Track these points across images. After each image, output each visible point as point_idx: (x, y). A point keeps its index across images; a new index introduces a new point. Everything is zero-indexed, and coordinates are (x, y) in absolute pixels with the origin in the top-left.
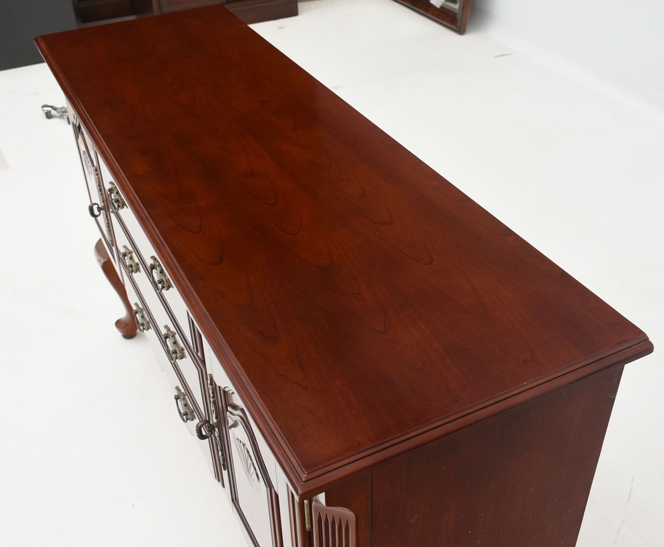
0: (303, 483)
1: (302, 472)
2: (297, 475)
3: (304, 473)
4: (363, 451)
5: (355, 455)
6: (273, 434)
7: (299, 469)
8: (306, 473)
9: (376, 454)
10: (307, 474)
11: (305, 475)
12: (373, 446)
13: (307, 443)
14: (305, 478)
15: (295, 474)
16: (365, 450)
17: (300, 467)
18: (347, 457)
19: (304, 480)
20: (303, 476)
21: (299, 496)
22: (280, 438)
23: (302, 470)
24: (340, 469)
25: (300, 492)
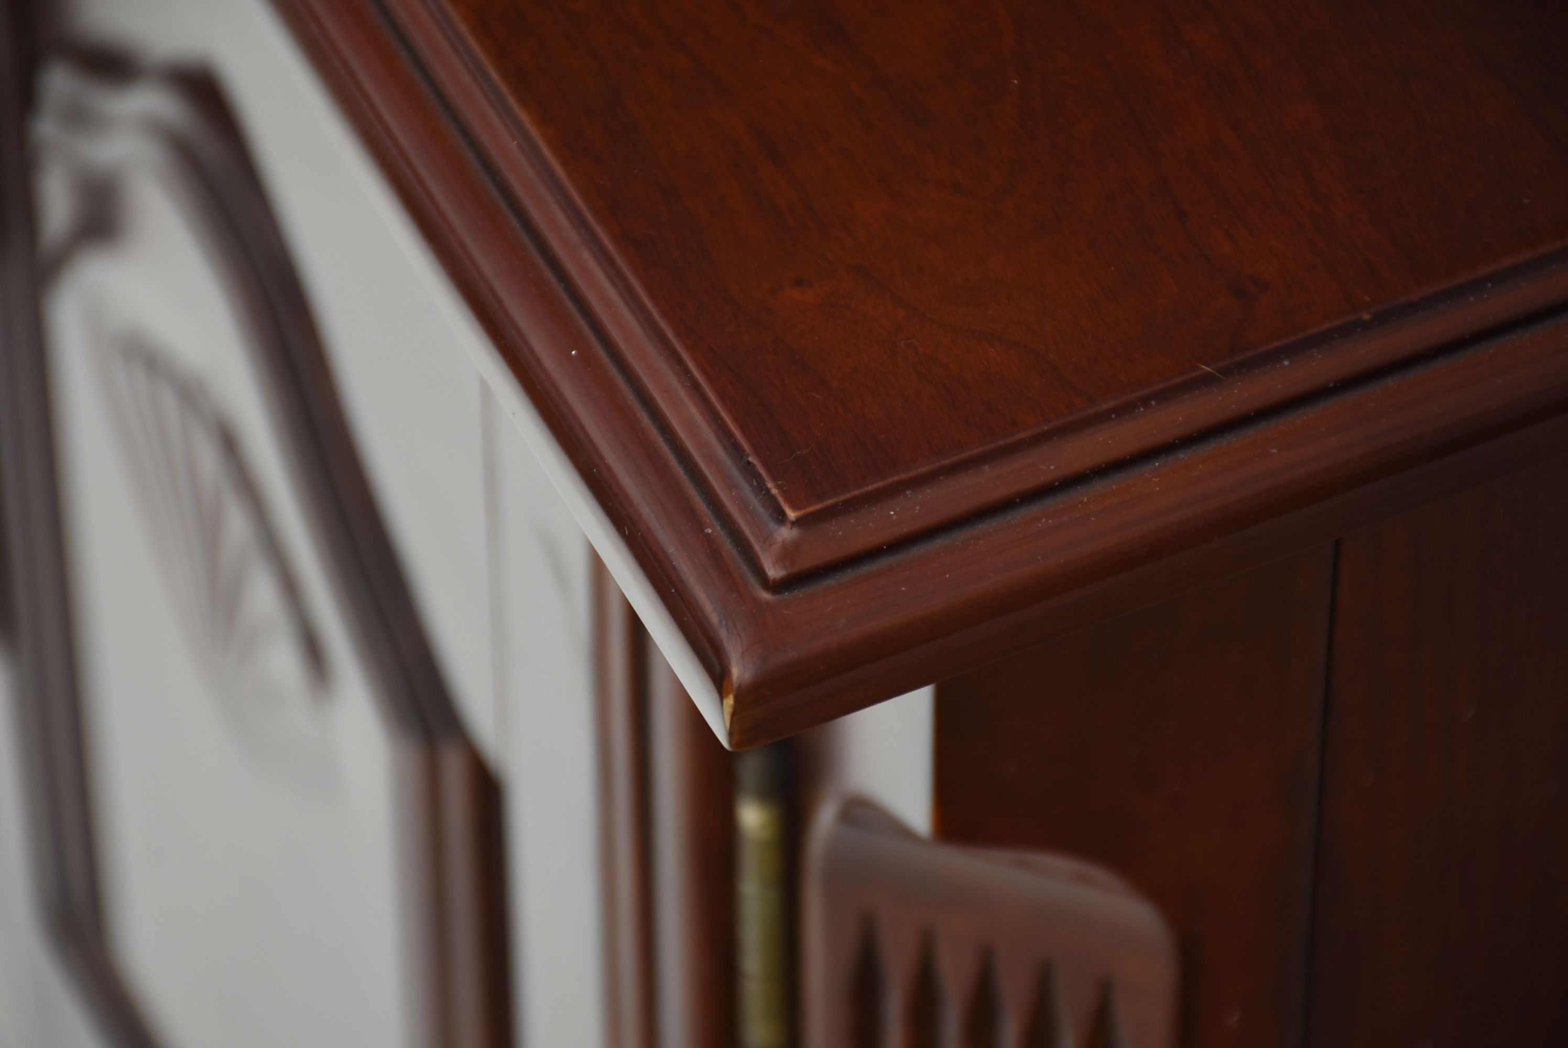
0: (765, 596)
1: (755, 502)
2: (713, 528)
3: (781, 518)
4: (1274, 356)
5: (1208, 380)
6: (503, 205)
7: (731, 485)
8: (792, 515)
9: (1391, 382)
10: (797, 523)
11: (785, 534)
12: (1366, 316)
13: (799, 283)
14: (787, 554)
15: (698, 525)
16: (1294, 350)
17: (748, 470)
18: (1145, 401)
19: (774, 572)
20: (767, 539)
21: (730, 701)
22: (573, 236)
23: (761, 489)
24: (1083, 495)
25: (739, 672)
